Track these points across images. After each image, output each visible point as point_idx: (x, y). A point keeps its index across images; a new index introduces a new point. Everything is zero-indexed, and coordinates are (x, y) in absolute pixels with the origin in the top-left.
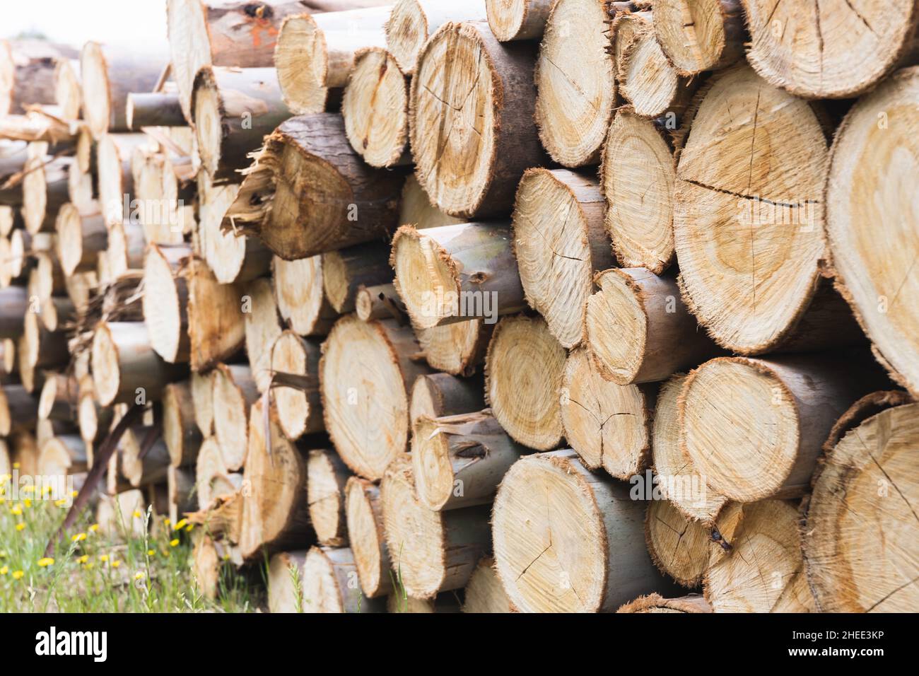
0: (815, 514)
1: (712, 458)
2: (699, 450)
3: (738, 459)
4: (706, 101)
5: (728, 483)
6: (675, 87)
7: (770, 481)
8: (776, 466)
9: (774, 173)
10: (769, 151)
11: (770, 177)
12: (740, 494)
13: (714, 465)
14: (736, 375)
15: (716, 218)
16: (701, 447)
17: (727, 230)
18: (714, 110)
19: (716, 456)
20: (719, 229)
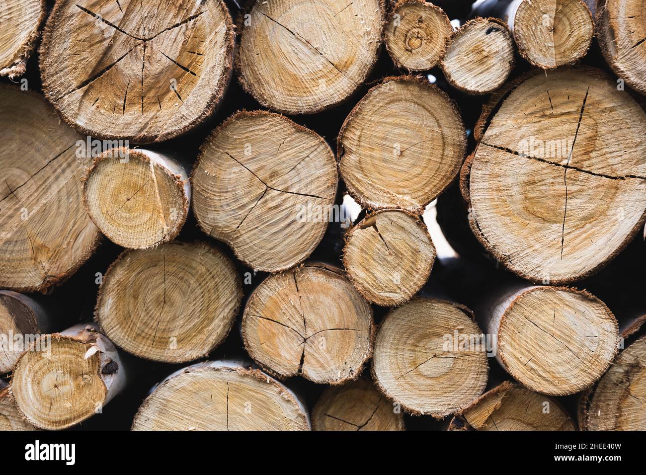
0: (600, 401)
1: (531, 364)
2: (516, 357)
3: (556, 364)
4: (521, 88)
5: (544, 382)
6: (506, 73)
7: (586, 379)
8: (594, 367)
9: (597, 152)
10: (594, 136)
11: (593, 154)
12: (556, 390)
13: (532, 369)
14: (561, 300)
15: (525, 179)
16: (519, 356)
17: (537, 189)
18: (532, 95)
19: (534, 362)
20: (528, 188)
